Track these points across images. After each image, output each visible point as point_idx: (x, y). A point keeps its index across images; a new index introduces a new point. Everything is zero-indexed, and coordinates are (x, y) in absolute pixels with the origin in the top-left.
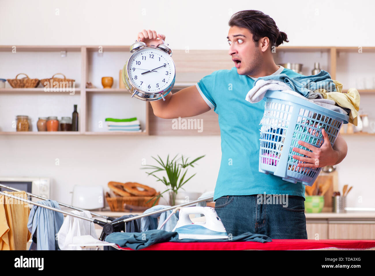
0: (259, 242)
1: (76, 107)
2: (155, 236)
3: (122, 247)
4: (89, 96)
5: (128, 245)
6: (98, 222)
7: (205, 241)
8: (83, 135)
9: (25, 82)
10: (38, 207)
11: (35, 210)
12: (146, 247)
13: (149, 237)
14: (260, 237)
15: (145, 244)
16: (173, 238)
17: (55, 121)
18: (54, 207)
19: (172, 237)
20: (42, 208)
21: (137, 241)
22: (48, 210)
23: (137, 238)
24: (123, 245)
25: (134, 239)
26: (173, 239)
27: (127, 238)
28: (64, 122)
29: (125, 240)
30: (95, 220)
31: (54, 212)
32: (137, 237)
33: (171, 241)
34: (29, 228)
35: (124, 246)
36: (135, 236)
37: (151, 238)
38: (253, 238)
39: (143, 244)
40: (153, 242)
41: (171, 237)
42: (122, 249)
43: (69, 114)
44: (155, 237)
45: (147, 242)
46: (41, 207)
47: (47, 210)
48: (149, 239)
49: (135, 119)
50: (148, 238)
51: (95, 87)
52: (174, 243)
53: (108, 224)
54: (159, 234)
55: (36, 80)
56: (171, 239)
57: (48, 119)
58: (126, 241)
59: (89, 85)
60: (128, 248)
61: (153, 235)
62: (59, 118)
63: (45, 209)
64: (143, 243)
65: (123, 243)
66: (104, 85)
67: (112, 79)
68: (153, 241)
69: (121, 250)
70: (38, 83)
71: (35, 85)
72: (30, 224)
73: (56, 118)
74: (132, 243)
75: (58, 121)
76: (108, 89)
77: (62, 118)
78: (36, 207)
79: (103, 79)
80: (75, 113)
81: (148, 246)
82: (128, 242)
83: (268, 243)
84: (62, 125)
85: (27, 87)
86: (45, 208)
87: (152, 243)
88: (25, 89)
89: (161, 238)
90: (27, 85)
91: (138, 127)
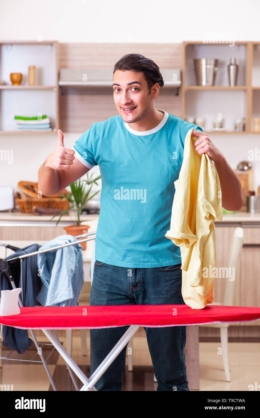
49: (45, 117)
53: (3, 261)
66: (13, 82)
67: (21, 76)
76: (16, 87)
79: (12, 75)
91: (48, 126)
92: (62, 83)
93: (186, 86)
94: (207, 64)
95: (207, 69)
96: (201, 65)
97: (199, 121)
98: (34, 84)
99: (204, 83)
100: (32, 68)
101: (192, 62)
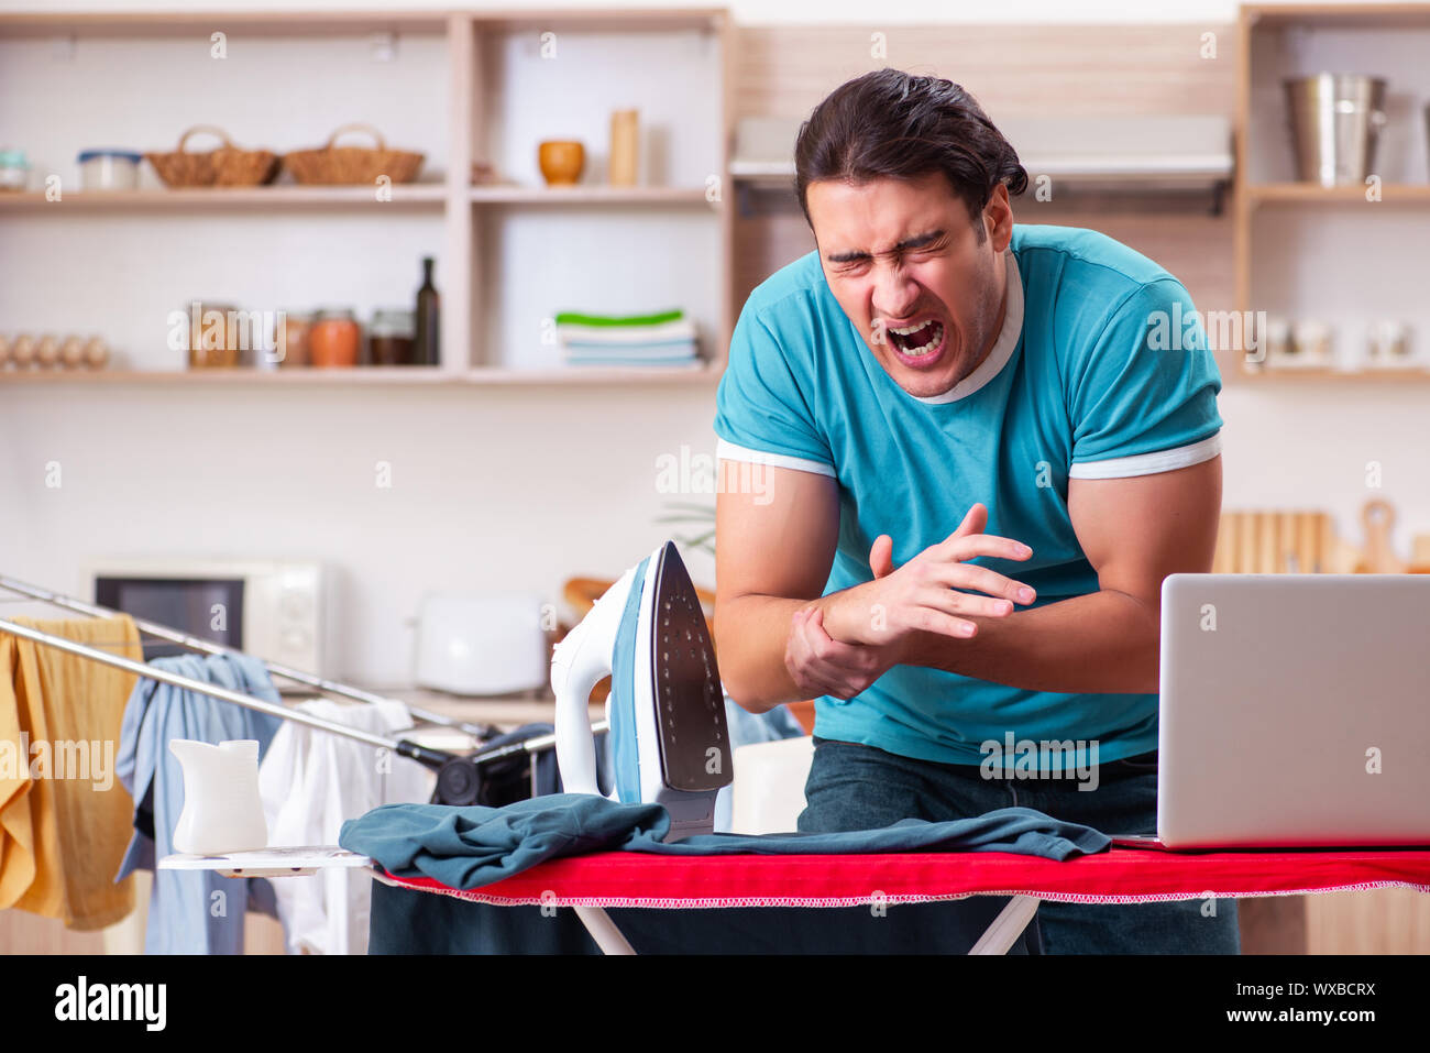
0: (1042, 857)
1: (428, 265)
2: (552, 823)
3: (399, 872)
4: (488, 221)
5: (423, 864)
6: (416, 752)
7: (787, 850)
8: (458, 385)
9: (217, 161)
10: (157, 683)
11: (148, 700)
12: (510, 873)
13: (523, 827)
14: (1043, 830)
15: (505, 860)
16: (642, 832)
17: (346, 328)
18: (250, 693)
19: (637, 830)
20: (177, 692)
21: (464, 846)
22: (207, 703)
23: (471, 834)
24: (406, 866)
25: (454, 840)
26: (641, 839)
27: (422, 833)
28: (385, 330)
29: (410, 840)
30: (405, 742)
31: (247, 712)
32: (472, 826)
33: (629, 846)
34: (125, 778)
35: (408, 869)
36: (461, 825)
37: (533, 833)
38: (1012, 838)
39: (497, 863)
40: (543, 853)
41: (632, 829)
42: (402, 884)
43: (401, 297)
44: (552, 831)
45: (516, 853)
46: (172, 686)
47: (199, 700)
48: (522, 839)
49: (674, 316)
50: (517, 832)
51: (511, 183)
52: (640, 858)
53: (457, 763)
54: (571, 817)
55: (262, 155)
56: (631, 839)
57: (317, 320)
58: (414, 848)
59: (481, 173)
60: (429, 881)
61: (543, 817)
62: (364, 314)
63: (191, 697)
64: (498, 855)
65: (401, 856)
66: (549, 175)
67: (579, 151)
68: (543, 849)
69: (399, 888)
70: (272, 170)
71: (261, 175)
72: (127, 761)
73: (350, 316)
74: (443, 855)
75: (356, 327)
76: (563, 192)
77: (379, 315)
78: (149, 685)
79: (544, 149)
80: (428, 293)
81: (517, 870)
82: (423, 852)
83: (1082, 861)
84: (375, 342)
85: (229, 184)
86: (191, 691)
87: (535, 857)
88: (218, 194)
89: (581, 832)
90: (225, 174)
91: (688, 351)
92: (743, 168)
93: (1253, 185)
94: (1337, 97)
95: (1337, 116)
96: (1316, 100)
97: (1309, 332)
98: (633, 181)
99: (1327, 173)
100: (624, 120)
101: (1277, 96)
